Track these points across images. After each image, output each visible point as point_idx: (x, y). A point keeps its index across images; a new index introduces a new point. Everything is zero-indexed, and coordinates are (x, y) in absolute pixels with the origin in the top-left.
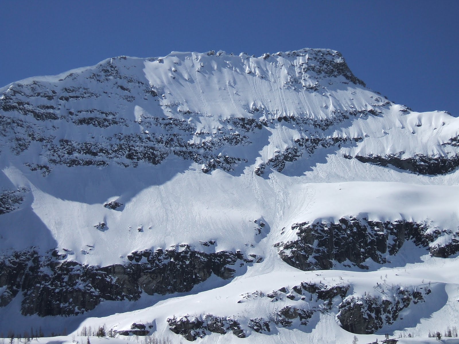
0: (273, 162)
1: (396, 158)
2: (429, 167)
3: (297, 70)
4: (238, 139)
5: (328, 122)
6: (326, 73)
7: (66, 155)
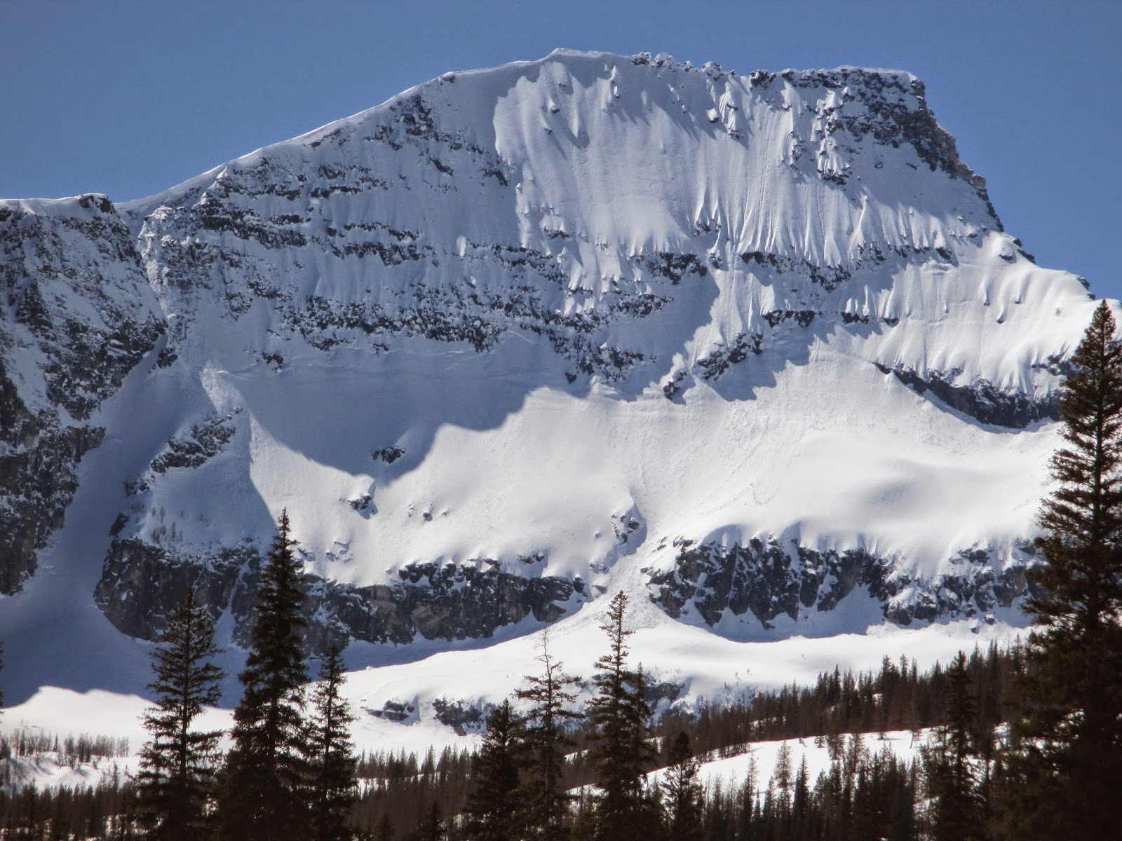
0: (706, 366)
1: (942, 382)
2: (996, 410)
3: (817, 125)
4: (649, 305)
5: (841, 271)
6: (877, 135)
7: (317, 329)
